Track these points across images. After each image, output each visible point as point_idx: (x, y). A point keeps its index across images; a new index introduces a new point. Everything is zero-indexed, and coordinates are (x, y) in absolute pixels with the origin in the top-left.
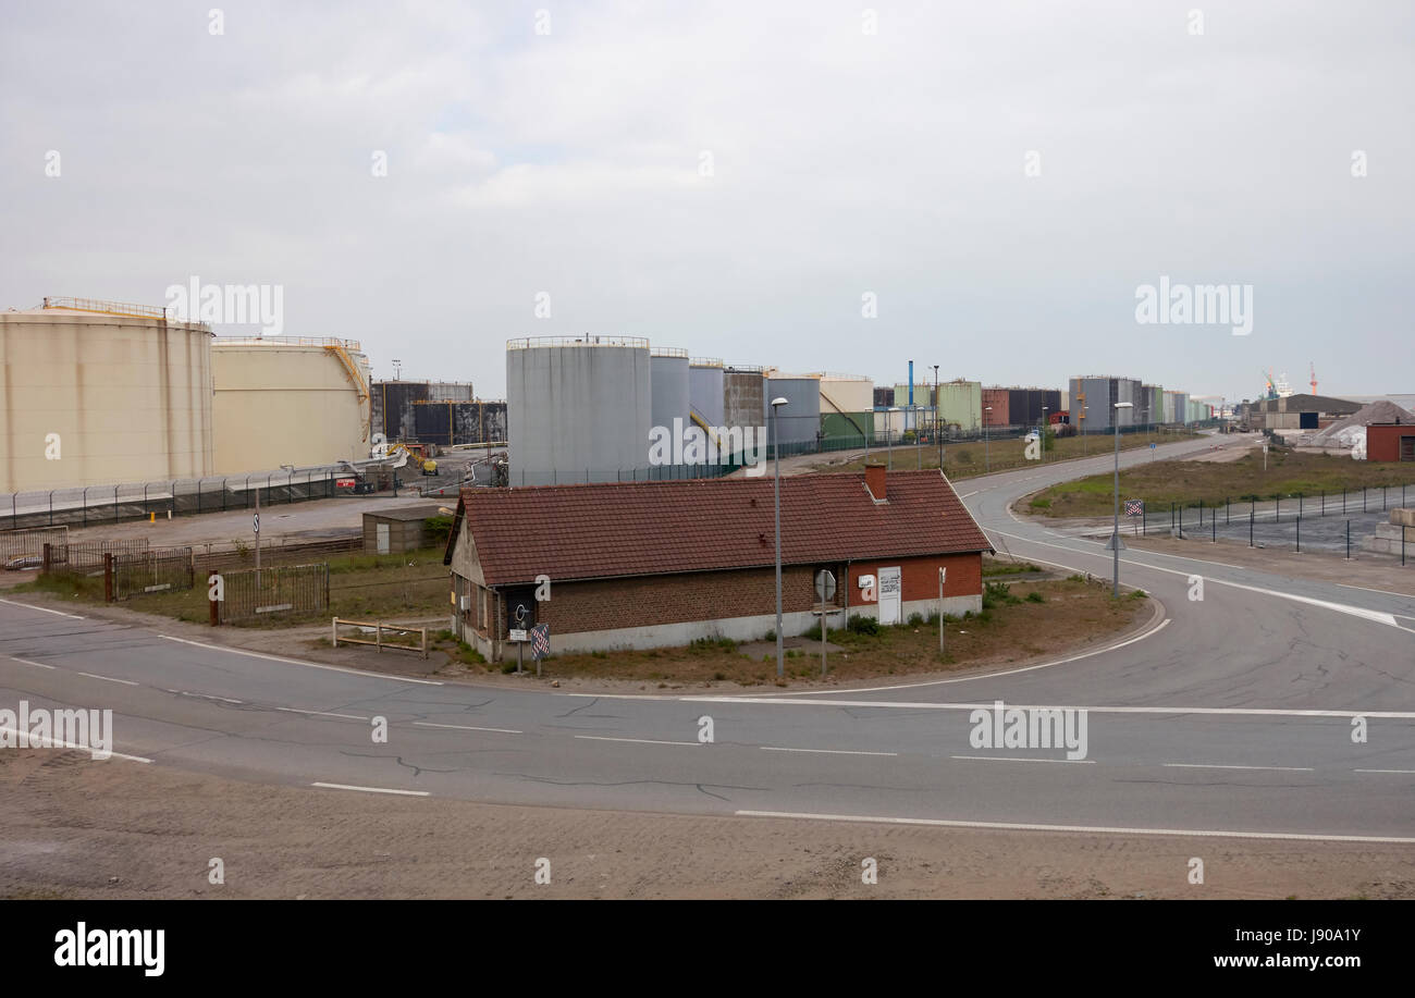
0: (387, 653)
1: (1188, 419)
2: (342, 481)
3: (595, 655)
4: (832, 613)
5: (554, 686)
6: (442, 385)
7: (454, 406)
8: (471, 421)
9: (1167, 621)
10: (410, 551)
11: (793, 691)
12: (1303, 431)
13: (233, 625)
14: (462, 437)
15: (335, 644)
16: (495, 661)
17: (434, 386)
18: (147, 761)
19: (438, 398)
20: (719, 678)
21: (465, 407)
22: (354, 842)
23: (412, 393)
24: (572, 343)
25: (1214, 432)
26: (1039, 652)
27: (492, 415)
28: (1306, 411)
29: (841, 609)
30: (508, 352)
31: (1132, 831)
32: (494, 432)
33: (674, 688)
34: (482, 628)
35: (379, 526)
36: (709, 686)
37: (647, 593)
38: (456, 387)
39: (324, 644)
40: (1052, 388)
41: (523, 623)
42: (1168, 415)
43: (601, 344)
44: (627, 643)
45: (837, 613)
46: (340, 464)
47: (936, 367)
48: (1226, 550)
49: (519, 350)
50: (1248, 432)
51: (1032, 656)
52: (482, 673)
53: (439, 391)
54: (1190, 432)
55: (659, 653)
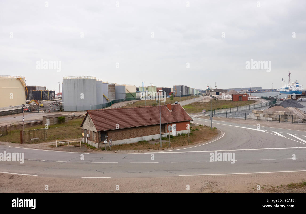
0: (70, 147)
1: (195, 94)
2: (25, 109)
3: (119, 145)
4: (164, 134)
5: (115, 152)
6: (38, 87)
7: (42, 92)
8: (46, 95)
9: (224, 133)
10: (55, 125)
11: (166, 150)
12: (217, 96)
13: (26, 143)
14: (45, 98)
15: (57, 146)
16: (99, 148)
17: (37, 87)
18: (36, 175)
19: (38, 90)
20: (149, 149)
21: (45, 92)
22: (102, 189)
23: (32, 89)
24: (78, 78)
25: (201, 96)
26: (207, 140)
27: (51, 93)
28: (217, 92)
29: (166, 133)
30: (64, 80)
31: (256, 173)
32: (52, 97)
33: (142, 151)
34: (94, 141)
35: (47, 119)
36: (148, 150)
37: (129, 131)
38: (42, 87)
39: (53, 146)
40: (169, 87)
41: (107, 139)
42: (191, 93)
43: (85, 78)
44: (126, 142)
45: (165, 134)
46: (23, 105)
47: (152, 83)
48: (222, 119)
49: (67, 79)
50: (207, 96)
51: (206, 141)
52: (97, 151)
53: (38, 88)
54: (197, 96)
55: (132, 144)
